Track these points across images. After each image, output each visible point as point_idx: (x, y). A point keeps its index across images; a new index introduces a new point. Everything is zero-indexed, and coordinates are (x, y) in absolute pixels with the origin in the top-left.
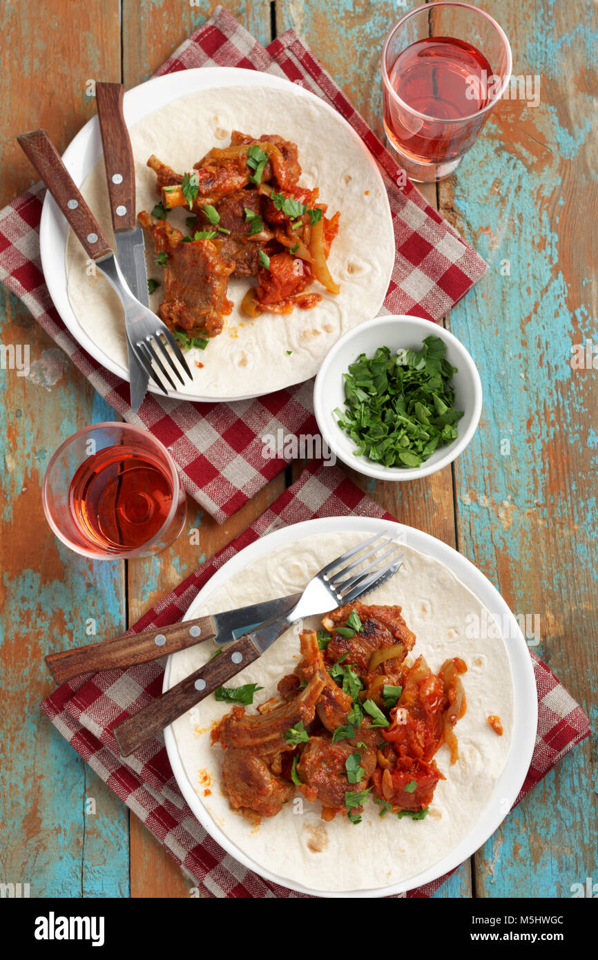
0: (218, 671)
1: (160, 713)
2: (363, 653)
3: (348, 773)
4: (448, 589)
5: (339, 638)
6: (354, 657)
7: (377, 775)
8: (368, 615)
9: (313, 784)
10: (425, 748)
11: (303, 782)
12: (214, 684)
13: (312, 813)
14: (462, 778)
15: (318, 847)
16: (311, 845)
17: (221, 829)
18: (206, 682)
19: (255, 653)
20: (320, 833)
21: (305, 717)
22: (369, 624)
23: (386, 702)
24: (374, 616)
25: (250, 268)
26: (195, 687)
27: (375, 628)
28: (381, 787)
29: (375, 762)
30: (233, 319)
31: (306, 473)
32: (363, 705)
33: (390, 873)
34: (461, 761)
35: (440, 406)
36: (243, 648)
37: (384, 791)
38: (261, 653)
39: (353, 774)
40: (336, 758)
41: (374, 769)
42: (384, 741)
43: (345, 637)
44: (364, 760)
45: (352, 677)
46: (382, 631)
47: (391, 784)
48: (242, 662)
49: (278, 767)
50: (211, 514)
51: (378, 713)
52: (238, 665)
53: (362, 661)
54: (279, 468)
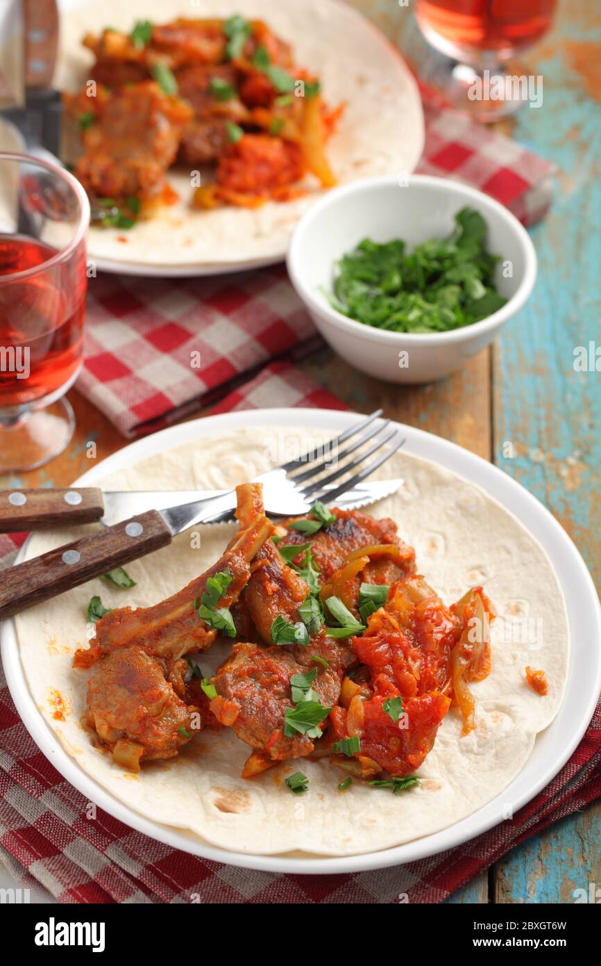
0: (104, 542)
2: (331, 556)
3: (293, 689)
4: (472, 515)
5: (295, 536)
6: (317, 560)
7: (340, 709)
8: (344, 517)
9: (235, 695)
10: (420, 681)
11: (219, 693)
12: (94, 558)
13: (227, 777)
14: (480, 746)
15: (231, 807)
16: (220, 804)
17: (75, 759)
18: (81, 555)
19: (162, 528)
20: (238, 796)
21: (234, 564)
22: (344, 523)
23: (363, 608)
24: (355, 517)
25: (212, 144)
26: (61, 559)
27: (353, 528)
28: (345, 724)
29: (337, 690)
30: (177, 212)
31: (266, 372)
32: (326, 601)
33: (348, 840)
34: (479, 729)
35: (473, 287)
36: (144, 518)
37: (348, 728)
38: (172, 531)
39: (300, 691)
40: (274, 673)
41: (336, 699)
42: (355, 659)
43: (305, 534)
44: (320, 685)
45: (311, 574)
46: (363, 534)
47: (362, 712)
48: (141, 536)
49: (180, 676)
50: (112, 418)
51: (349, 617)
52: (135, 538)
53: (329, 566)
54: (225, 375)
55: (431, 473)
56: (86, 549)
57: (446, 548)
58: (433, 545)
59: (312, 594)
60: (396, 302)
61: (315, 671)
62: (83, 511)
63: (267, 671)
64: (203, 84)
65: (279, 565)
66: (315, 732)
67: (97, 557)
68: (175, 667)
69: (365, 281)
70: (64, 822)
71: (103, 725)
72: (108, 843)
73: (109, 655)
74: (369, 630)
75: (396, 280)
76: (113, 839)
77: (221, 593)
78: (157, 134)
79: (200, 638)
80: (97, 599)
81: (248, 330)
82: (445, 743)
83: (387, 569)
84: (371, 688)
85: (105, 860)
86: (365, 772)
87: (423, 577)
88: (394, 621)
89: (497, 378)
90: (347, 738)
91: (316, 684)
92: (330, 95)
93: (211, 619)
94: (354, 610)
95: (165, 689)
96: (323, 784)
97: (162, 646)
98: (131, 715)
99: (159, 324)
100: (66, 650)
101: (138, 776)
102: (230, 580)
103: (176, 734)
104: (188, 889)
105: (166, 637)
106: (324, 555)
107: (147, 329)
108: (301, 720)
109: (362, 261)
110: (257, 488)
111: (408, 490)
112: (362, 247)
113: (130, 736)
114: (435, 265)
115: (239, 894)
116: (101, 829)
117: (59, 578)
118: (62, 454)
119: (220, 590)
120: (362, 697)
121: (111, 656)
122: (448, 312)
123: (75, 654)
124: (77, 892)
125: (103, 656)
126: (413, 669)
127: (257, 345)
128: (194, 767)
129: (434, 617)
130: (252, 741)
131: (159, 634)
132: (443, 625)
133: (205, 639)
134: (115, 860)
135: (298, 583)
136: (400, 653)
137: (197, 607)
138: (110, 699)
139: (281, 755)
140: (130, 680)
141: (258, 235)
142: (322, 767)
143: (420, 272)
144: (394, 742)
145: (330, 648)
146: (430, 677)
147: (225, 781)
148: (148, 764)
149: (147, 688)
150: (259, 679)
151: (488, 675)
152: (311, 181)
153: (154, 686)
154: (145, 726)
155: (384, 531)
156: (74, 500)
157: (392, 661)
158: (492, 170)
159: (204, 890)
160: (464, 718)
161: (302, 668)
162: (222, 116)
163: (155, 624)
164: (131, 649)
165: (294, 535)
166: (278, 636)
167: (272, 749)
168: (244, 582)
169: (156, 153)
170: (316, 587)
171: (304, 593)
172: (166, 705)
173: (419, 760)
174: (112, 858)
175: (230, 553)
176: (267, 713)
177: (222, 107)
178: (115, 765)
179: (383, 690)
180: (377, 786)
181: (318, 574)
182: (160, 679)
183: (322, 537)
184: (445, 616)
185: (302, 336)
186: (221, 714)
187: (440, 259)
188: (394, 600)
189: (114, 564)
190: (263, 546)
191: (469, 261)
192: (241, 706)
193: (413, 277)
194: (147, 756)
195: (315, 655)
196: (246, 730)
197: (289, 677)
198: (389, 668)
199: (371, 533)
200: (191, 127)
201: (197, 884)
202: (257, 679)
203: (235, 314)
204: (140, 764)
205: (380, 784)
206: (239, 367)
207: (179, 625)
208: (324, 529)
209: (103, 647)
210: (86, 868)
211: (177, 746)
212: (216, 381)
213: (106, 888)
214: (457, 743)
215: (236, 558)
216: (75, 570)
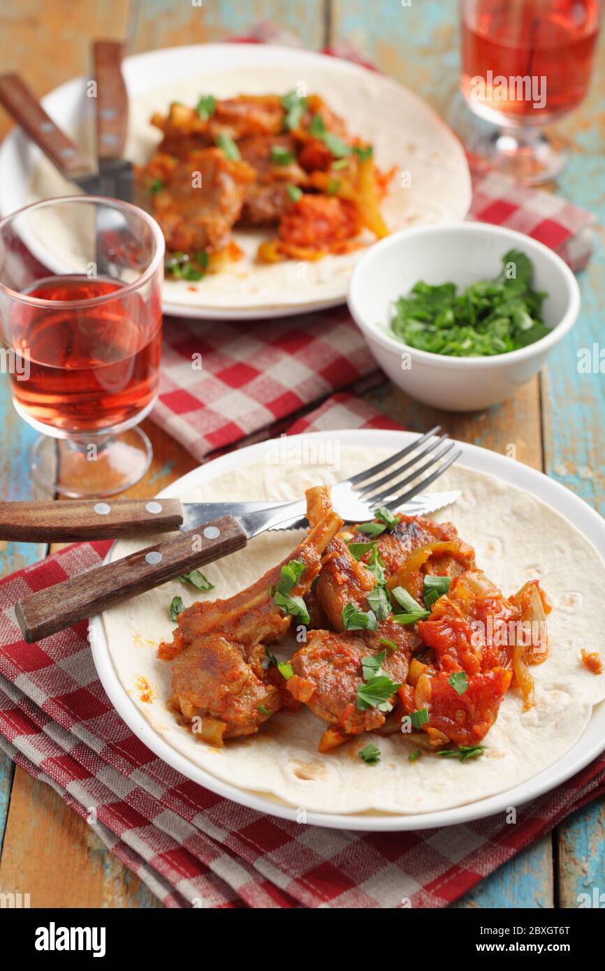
0: (184, 544)
1: (90, 585)
2: (396, 554)
3: (364, 668)
4: (527, 520)
5: (362, 537)
6: (383, 558)
7: (408, 687)
8: (408, 521)
9: (310, 674)
10: (483, 661)
11: (295, 673)
12: (175, 558)
13: (304, 751)
14: (540, 719)
15: (309, 775)
16: (299, 773)
17: (162, 735)
18: (163, 556)
19: (238, 531)
20: (315, 766)
21: (306, 554)
22: (408, 526)
23: (427, 596)
24: (417, 521)
25: (274, 204)
26: (145, 560)
27: (416, 531)
28: (414, 699)
29: (406, 670)
30: (243, 266)
31: (330, 402)
32: (393, 591)
33: (420, 800)
34: (539, 705)
35: (522, 319)
36: (221, 523)
37: (417, 702)
38: (248, 535)
39: (371, 670)
40: (346, 655)
41: (404, 678)
42: (421, 642)
43: (371, 536)
44: (389, 665)
45: (378, 568)
46: (426, 535)
47: (429, 687)
48: (218, 538)
49: (258, 660)
50: (187, 446)
51: (414, 605)
52: (212, 540)
53: (395, 564)
54: (292, 406)
55: (487, 482)
56: (167, 551)
57: (503, 549)
58: (491, 548)
59: (379, 585)
60: (450, 334)
61: (384, 653)
62: (164, 519)
63: (339, 654)
64: (264, 152)
65: (347, 559)
66: (386, 706)
67: (178, 557)
68: (254, 651)
69: (421, 320)
70: (152, 797)
71: (188, 704)
72: (195, 813)
73: (191, 644)
74: (433, 615)
75: (450, 316)
76: (199, 811)
77: (295, 580)
78: (223, 193)
79: (276, 624)
80: (178, 599)
81: (312, 367)
82: (507, 719)
83: (448, 565)
84: (438, 669)
85: (192, 828)
86: (434, 743)
87: (483, 572)
88: (457, 608)
89: (545, 406)
90: (416, 711)
91: (385, 665)
92: (382, 160)
93: (285, 606)
94: (419, 600)
95: (245, 670)
96: (395, 757)
97: (241, 633)
98: (214, 695)
99: (228, 365)
100: (150, 644)
101: (221, 750)
102: (303, 568)
103: (255, 710)
104: (271, 851)
105: (244, 624)
106: (389, 554)
107: (217, 369)
108: (373, 694)
109: (417, 303)
110: (326, 491)
111: (466, 500)
112: (416, 290)
113: (213, 714)
114: (485, 302)
115: (318, 855)
116: (188, 801)
117: (143, 576)
118: (140, 481)
119: (294, 578)
120: (429, 676)
121: (194, 644)
122: (498, 341)
123: (160, 647)
124: (167, 856)
125: (186, 646)
126: (476, 650)
127: (320, 380)
128: (273, 743)
129: (494, 605)
130: (327, 716)
131: (237, 621)
132: (502, 613)
133: (281, 624)
134: (201, 828)
135: (366, 575)
136: (463, 636)
137: (273, 595)
138: (194, 682)
139: (355, 728)
140: (212, 662)
141: (319, 282)
142: (393, 742)
143: (471, 309)
144: (460, 714)
145: (397, 632)
146: (493, 657)
147: (303, 755)
148: (231, 740)
149: (229, 669)
150: (331, 661)
151: (545, 659)
152: (366, 235)
153: (234, 667)
154: (226, 703)
155: (445, 532)
156: (155, 509)
157: (456, 644)
158: (537, 221)
159: (286, 853)
160: (525, 697)
161: (372, 651)
162: (282, 179)
163: (234, 612)
164: (212, 637)
165: (360, 536)
166: (348, 622)
167: (346, 722)
168: (316, 572)
169: (223, 210)
170: (383, 580)
171: (372, 584)
172: (246, 684)
173: (484, 730)
174: (199, 827)
175: (302, 545)
176: (340, 689)
177: (283, 171)
178: (199, 742)
179: (448, 667)
180: (444, 756)
181: (384, 569)
182: (240, 662)
183: (387, 538)
184: (504, 604)
185: (363, 372)
186: (297, 692)
187: (489, 297)
188: (456, 590)
189: (193, 564)
190: (332, 541)
191: (516, 297)
192: (316, 684)
193: (465, 313)
194: (229, 732)
195: (384, 639)
196: (321, 707)
197: (360, 660)
198: (453, 650)
199: (433, 535)
200: (252, 188)
201: (279, 848)
202: (330, 661)
203: (300, 353)
204: (223, 740)
205: (447, 754)
206: (305, 399)
207: (256, 613)
208: (388, 532)
209: (185, 636)
210: (174, 836)
211: (257, 722)
212: (283, 412)
213: (194, 851)
214: (519, 719)
215: (308, 549)
216: (158, 569)
